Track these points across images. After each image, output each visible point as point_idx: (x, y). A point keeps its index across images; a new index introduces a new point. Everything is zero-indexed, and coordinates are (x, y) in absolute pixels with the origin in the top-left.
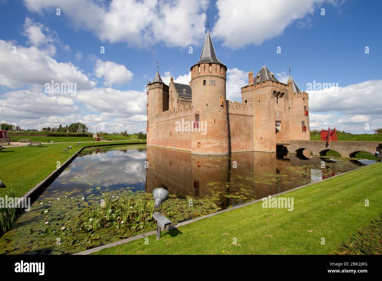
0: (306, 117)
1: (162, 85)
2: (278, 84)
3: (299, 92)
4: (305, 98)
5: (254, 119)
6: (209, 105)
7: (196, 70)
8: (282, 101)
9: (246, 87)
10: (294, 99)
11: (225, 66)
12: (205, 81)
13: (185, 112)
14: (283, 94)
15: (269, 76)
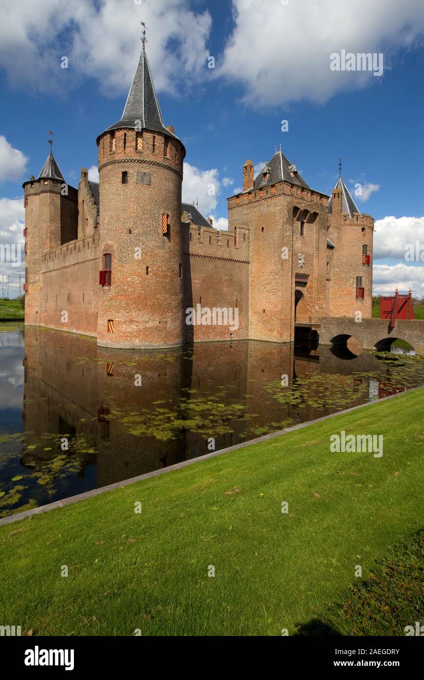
0: (365, 268)
2: (305, 193)
3: (355, 213)
5: (250, 269)
6: (136, 231)
7: (106, 147)
8: (312, 230)
10: (344, 229)
12: (125, 174)
14: (315, 215)
15: (287, 173)
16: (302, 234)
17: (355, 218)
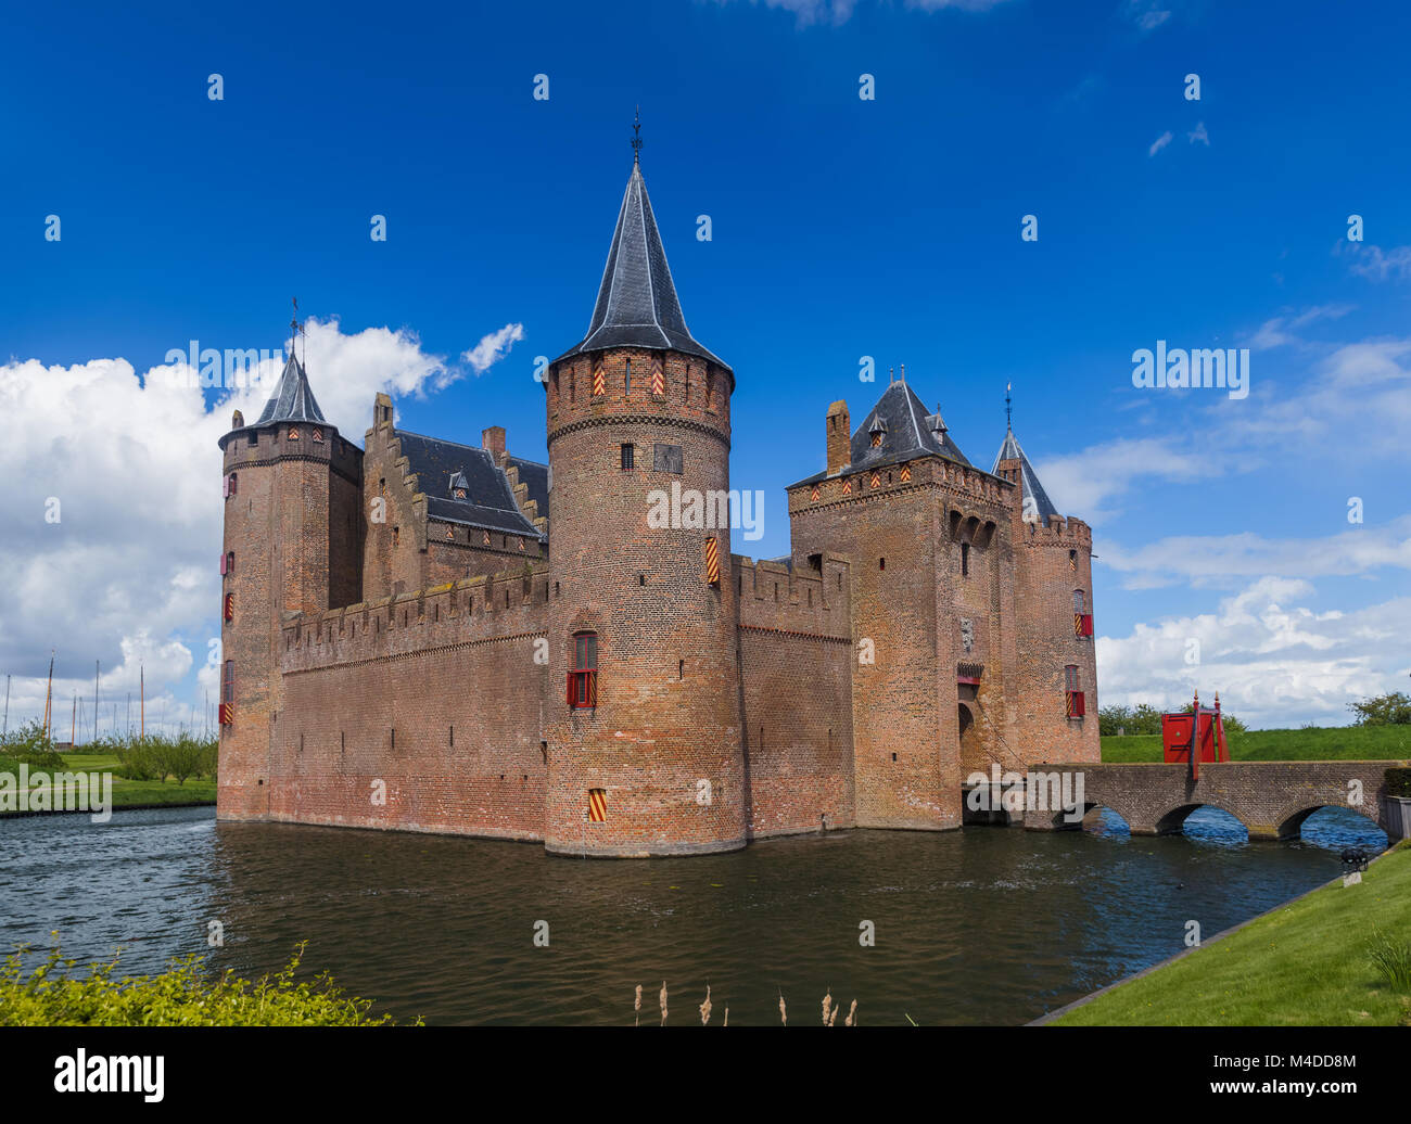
0: (1082, 644)
2: (970, 479)
4: (1079, 551)
6: (653, 580)
7: (577, 385)
8: (983, 564)
11: (730, 374)
13: (496, 612)
15: (926, 433)
16: (965, 572)
17: (1055, 526)
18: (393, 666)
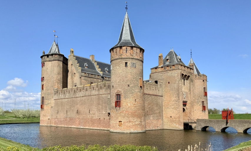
0: (205, 97)
1: (62, 57)
2: (185, 68)
4: (205, 80)
6: (131, 86)
7: (117, 52)
9: (156, 68)
12: (126, 63)
13: (99, 90)
14: (189, 76)
15: (177, 60)
16: (184, 85)
17: (200, 76)
18: (78, 99)
